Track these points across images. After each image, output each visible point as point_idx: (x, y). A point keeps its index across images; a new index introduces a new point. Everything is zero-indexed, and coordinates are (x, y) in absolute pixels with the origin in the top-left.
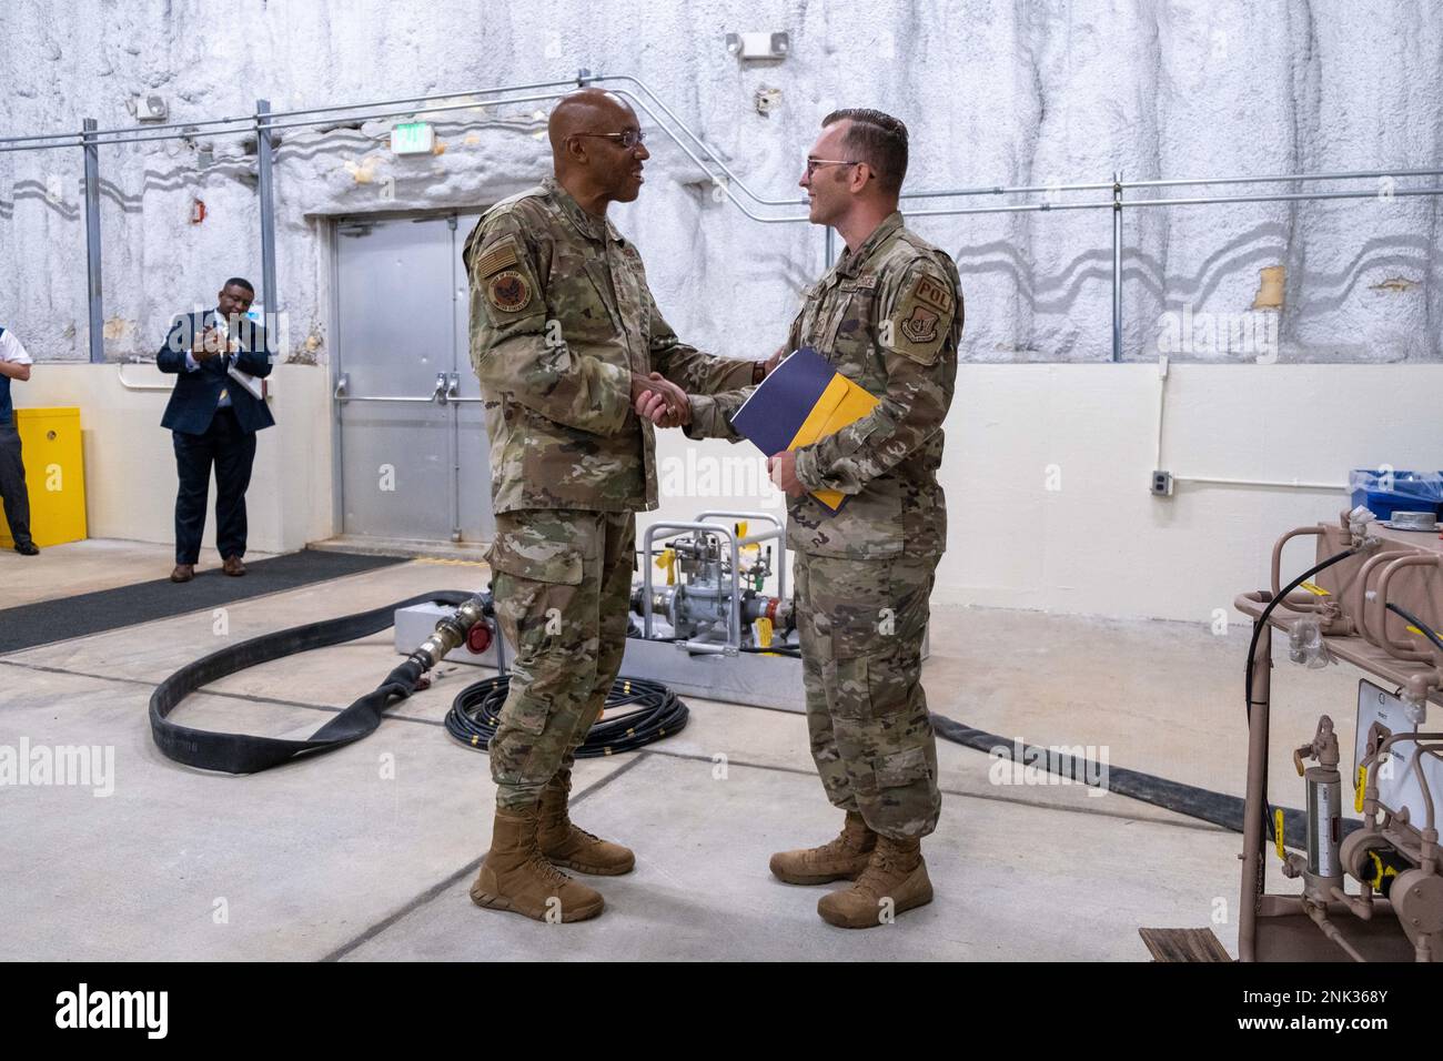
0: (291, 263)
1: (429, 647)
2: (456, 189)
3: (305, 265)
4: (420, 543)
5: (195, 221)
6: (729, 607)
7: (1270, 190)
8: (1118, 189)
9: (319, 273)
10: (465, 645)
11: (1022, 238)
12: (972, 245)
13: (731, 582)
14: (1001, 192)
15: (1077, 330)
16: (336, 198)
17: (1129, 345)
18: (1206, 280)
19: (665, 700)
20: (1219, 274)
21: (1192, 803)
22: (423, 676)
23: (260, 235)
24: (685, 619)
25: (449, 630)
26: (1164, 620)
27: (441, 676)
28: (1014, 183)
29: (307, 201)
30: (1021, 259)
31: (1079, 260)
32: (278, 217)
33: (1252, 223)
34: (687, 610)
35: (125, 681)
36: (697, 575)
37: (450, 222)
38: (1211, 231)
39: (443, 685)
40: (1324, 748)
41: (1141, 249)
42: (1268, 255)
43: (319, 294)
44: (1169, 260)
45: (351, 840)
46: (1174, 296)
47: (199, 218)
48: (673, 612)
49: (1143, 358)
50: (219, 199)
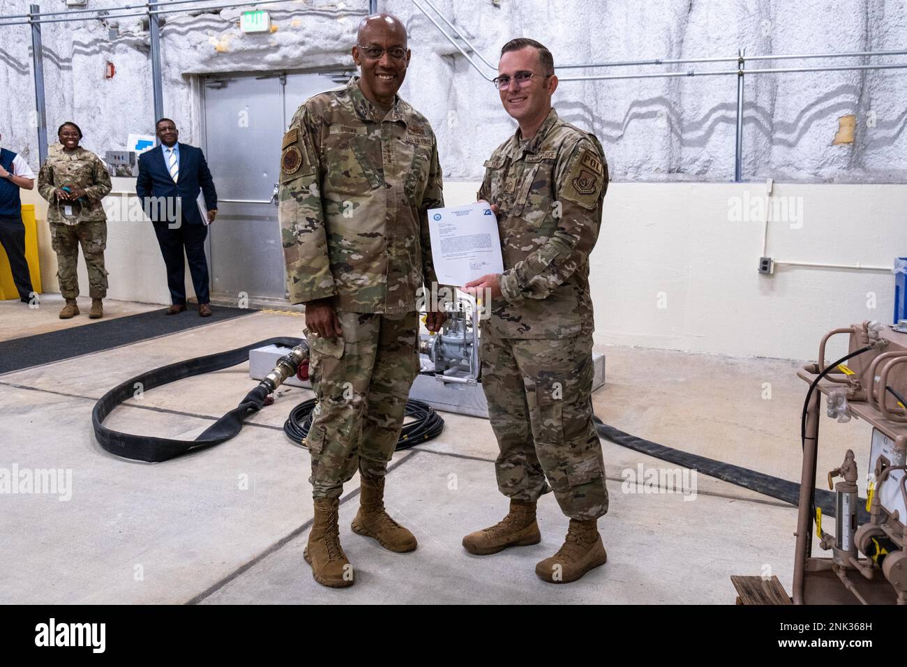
0: (174, 108)
1: (272, 377)
2: (285, 57)
3: (183, 109)
4: (264, 299)
5: (108, 77)
6: (471, 350)
7: (849, 62)
8: (741, 61)
9: (193, 114)
10: (296, 375)
11: (674, 94)
12: (640, 99)
13: (473, 334)
14: (661, 63)
15: (711, 159)
16: (204, 62)
17: (747, 169)
18: (801, 124)
19: (428, 415)
20: (810, 120)
21: (774, 488)
22: (269, 396)
23: (152, 87)
24: (442, 358)
25: (285, 366)
26: (765, 358)
27: (280, 395)
28: (670, 57)
29: (183, 64)
30: (673, 109)
31: (714, 110)
32: (164, 75)
33: (834, 85)
34: (443, 352)
35: (74, 396)
36: (450, 329)
37: (281, 79)
38: (805, 90)
39: (282, 401)
40: (848, 470)
41: (757, 103)
42: (844, 108)
43: (193, 128)
44: (776, 110)
45: (226, 508)
46: (779, 135)
47: (110, 75)
48: (434, 354)
49: (756, 179)
50: (123, 62)
